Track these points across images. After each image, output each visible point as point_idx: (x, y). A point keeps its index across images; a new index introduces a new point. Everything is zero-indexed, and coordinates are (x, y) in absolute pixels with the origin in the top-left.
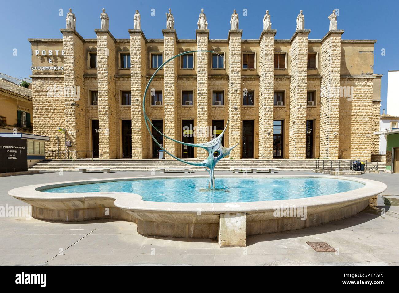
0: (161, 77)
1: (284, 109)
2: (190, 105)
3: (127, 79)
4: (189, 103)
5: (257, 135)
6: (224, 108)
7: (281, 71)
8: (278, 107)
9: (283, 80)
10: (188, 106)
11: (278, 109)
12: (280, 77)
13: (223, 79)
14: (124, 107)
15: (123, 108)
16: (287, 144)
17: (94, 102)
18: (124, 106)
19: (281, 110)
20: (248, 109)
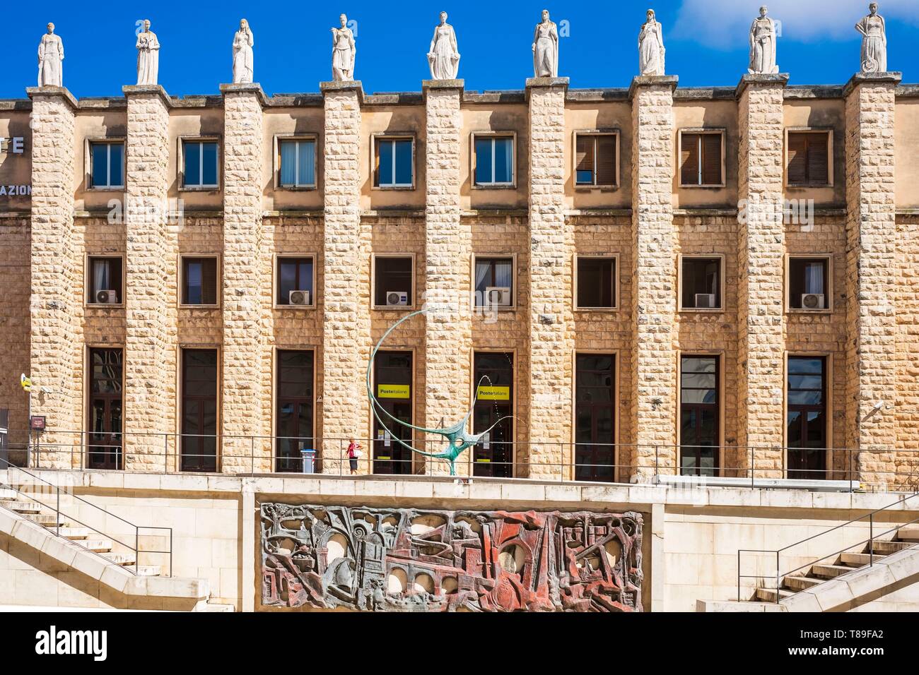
0: (308, 215)
1: (718, 318)
2: (402, 305)
3: (202, 223)
4: (397, 296)
5: (625, 404)
6: (511, 314)
7: (707, 191)
8: (696, 313)
9: (713, 222)
10: (395, 307)
11: (697, 318)
12: (703, 212)
13: (509, 220)
14: (191, 310)
15: (188, 312)
16: (729, 436)
17: (100, 294)
18: (192, 306)
19: (706, 321)
20: (594, 318)
